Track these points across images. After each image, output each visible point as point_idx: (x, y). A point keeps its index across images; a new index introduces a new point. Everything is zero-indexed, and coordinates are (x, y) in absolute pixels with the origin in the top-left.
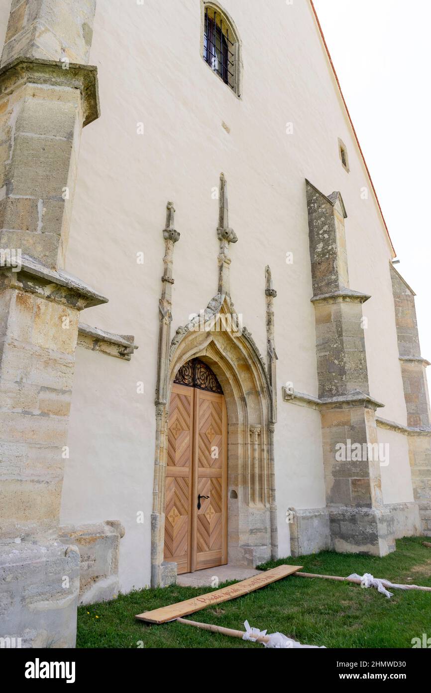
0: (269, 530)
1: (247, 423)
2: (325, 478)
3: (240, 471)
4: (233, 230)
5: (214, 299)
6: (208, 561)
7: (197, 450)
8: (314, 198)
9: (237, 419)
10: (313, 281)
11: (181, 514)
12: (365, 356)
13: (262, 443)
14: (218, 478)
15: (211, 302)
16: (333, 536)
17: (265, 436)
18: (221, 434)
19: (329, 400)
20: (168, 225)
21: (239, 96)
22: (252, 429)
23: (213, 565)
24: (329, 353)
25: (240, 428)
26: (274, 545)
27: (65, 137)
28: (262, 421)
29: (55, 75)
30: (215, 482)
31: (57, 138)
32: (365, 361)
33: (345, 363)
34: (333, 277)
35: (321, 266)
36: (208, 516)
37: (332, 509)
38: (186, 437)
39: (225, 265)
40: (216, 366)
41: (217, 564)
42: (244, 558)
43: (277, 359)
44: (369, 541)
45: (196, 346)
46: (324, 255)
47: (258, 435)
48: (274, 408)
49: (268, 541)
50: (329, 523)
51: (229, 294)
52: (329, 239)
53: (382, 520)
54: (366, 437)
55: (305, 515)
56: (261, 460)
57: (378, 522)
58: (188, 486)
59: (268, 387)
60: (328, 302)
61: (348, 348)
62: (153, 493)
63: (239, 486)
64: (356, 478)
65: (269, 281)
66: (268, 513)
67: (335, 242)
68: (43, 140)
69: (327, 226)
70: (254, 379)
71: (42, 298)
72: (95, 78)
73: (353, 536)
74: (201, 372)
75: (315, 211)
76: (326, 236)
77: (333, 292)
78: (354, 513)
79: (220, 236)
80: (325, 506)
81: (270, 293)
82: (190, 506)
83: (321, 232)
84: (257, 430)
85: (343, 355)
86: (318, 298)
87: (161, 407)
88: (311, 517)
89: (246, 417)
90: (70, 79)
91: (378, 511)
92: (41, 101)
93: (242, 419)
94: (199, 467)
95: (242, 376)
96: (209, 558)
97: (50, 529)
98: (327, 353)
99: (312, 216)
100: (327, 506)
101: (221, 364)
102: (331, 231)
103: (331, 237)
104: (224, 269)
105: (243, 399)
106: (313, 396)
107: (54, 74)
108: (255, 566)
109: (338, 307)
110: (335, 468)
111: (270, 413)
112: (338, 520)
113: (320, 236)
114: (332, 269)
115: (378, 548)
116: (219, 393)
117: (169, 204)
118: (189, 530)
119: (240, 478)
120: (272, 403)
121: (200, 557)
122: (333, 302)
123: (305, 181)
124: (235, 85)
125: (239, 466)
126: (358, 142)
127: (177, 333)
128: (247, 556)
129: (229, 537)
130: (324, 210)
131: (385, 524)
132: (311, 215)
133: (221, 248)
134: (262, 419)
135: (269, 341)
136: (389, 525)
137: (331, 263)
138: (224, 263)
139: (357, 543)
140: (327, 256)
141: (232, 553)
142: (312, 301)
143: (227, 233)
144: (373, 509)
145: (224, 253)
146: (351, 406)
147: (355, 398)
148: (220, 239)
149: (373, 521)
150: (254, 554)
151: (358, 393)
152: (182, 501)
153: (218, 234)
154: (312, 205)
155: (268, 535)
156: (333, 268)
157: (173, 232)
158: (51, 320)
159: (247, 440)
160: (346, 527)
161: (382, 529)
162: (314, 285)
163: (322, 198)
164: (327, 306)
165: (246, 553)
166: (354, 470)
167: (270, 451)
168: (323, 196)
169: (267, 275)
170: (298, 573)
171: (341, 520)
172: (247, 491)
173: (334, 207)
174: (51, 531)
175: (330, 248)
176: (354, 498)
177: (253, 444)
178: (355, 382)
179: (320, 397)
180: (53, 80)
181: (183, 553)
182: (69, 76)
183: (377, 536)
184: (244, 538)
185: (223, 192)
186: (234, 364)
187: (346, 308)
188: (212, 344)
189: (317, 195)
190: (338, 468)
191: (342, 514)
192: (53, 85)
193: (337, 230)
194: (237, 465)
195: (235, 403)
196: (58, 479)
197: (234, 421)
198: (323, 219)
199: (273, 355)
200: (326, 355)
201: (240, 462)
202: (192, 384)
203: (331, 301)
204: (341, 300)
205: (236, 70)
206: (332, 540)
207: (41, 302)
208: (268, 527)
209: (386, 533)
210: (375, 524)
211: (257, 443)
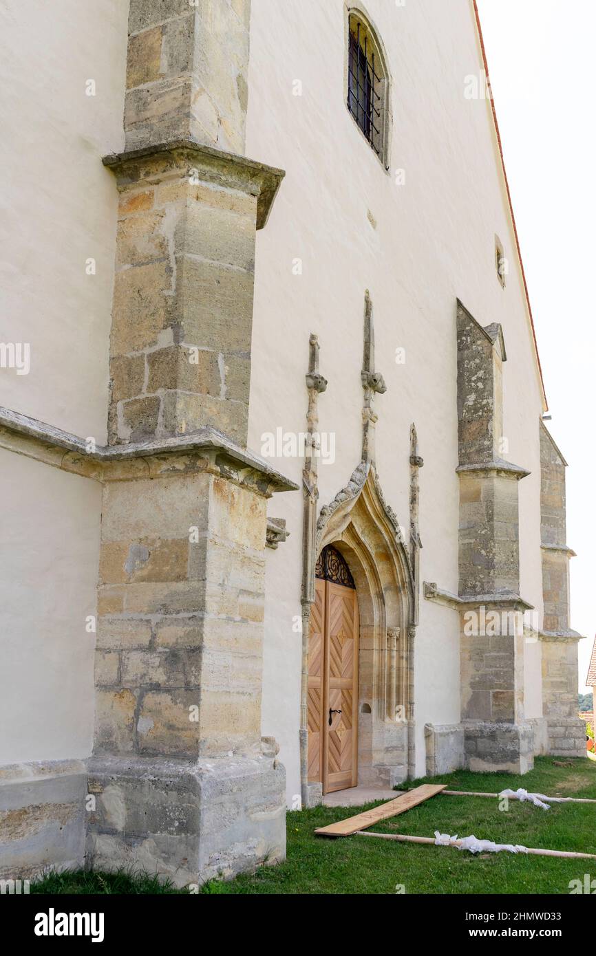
0: (406, 748)
1: (384, 624)
2: (461, 690)
3: (375, 682)
4: (381, 376)
5: (358, 469)
6: (339, 782)
7: (329, 656)
8: (468, 328)
9: (372, 620)
10: (460, 445)
11: (313, 731)
12: (518, 548)
13: (401, 649)
14: (349, 689)
15: (355, 473)
16: (468, 754)
17: (404, 641)
18: (353, 638)
19: (473, 599)
20: (312, 368)
21: (387, 169)
22: (390, 632)
23: (344, 787)
24: (474, 540)
25: (376, 631)
26: (411, 764)
27: (245, 268)
28: (401, 624)
29: (225, 171)
30: (346, 694)
31: (235, 268)
32: (518, 554)
33: (494, 554)
34: (486, 443)
35: (471, 426)
36: (339, 733)
37: (467, 725)
38: (317, 640)
39: (371, 423)
40: (351, 553)
41: (347, 786)
42: (378, 779)
43: (421, 547)
44: (508, 758)
45: (334, 529)
46: (476, 411)
47: (397, 640)
48: (416, 608)
49: (405, 760)
50: (464, 740)
51: (375, 464)
52: (484, 390)
53: (524, 737)
54: (513, 644)
55: (442, 731)
56: (399, 669)
57: (520, 739)
58: (320, 699)
59: (411, 581)
60: (477, 476)
61: (499, 535)
62: (301, 706)
63: (374, 699)
64: (498, 690)
65: (414, 444)
66: (406, 730)
67: (492, 395)
68: (217, 268)
69: (482, 372)
70: (395, 572)
71: (236, 484)
72: (278, 185)
73: (491, 755)
74: (332, 560)
75: (468, 348)
76: (480, 385)
77: (485, 463)
78: (494, 729)
79: (366, 383)
80: (459, 722)
81: (416, 462)
82: (322, 722)
83: (474, 378)
84: (396, 634)
85: (493, 544)
86: (465, 468)
87: (308, 607)
88: (448, 734)
89: (383, 618)
90: (245, 180)
91: (520, 727)
92: (208, 209)
93: (378, 620)
94: (330, 676)
95: (380, 567)
96: (339, 780)
97: (254, 742)
98: (473, 541)
99: (462, 354)
100: (461, 722)
101: (358, 552)
102: (488, 379)
103: (487, 388)
104: (369, 428)
105: (381, 596)
106: (453, 593)
107: (225, 169)
108: (392, 787)
109: (491, 484)
110: (474, 678)
111: (411, 613)
112: (475, 737)
113: (473, 384)
114: (485, 431)
115: (519, 766)
116: (350, 586)
117: (313, 337)
118: (321, 748)
119: (374, 690)
120: (413, 602)
121: (332, 778)
122: (485, 476)
123: (456, 301)
124: (382, 150)
125: (374, 676)
126: (517, 242)
127: (322, 514)
128: (383, 776)
129: (359, 757)
130: (480, 348)
131: (527, 740)
132: (462, 352)
133: (366, 400)
134: (401, 620)
135: (412, 524)
136: (529, 742)
137: (485, 423)
138: (370, 420)
139: (496, 761)
140: (480, 414)
141: (364, 774)
142: (457, 472)
143: (375, 380)
144: (516, 724)
145: (369, 407)
146: (499, 608)
147: (505, 598)
148: (365, 388)
149: (515, 737)
150: (391, 774)
151: (508, 592)
152: (314, 716)
153: (363, 380)
154: (464, 338)
155: (405, 754)
156: (487, 430)
157: (320, 380)
158: (244, 510)
159: (383, 645)
160: (483, 744)
161: (524, 745)
162: (460, 450)
163: (478, 331)
164: (477, 480)
165: (381, 772)
166: (496, 681)
167: (410, 659)
168: (480, 327)
169: (412, 435)
170: (444, 791)
171: (478, 737)
172: (383, 705)
173: (494, 346)
174: (255, 744)
175: (485, 402)
176: (495, 713)
177: (390, 650)
178: (504, 578)
179: (460, 595)
180: (223, 178)
181: (315, 774)
182: (244, 176)
183: (519, 753)
184: (378, 757)
185: (369, 319)
186: (372, 551)
187: (500, 485)
188: (351, 527)
189: (472, 324)
190: (477, 679)
191: (480, 731)
192: (222, 185)
193: (495, 379)
194: (372, 674)
195: (371, 601)
196: (257, 690)
197: (368, 622)
198: (477, 361)
199: (417, 544)
200: (471, 543)
201: (375, 671)
202: (322, 576)
203: (482, 475)
204: (494, 474)
205: (383, 124)
206: (466, 759)
207: (234, 488)
208: (406, 744)
209: (527, 750)
210: (517, 740)
211: (395, 649)
